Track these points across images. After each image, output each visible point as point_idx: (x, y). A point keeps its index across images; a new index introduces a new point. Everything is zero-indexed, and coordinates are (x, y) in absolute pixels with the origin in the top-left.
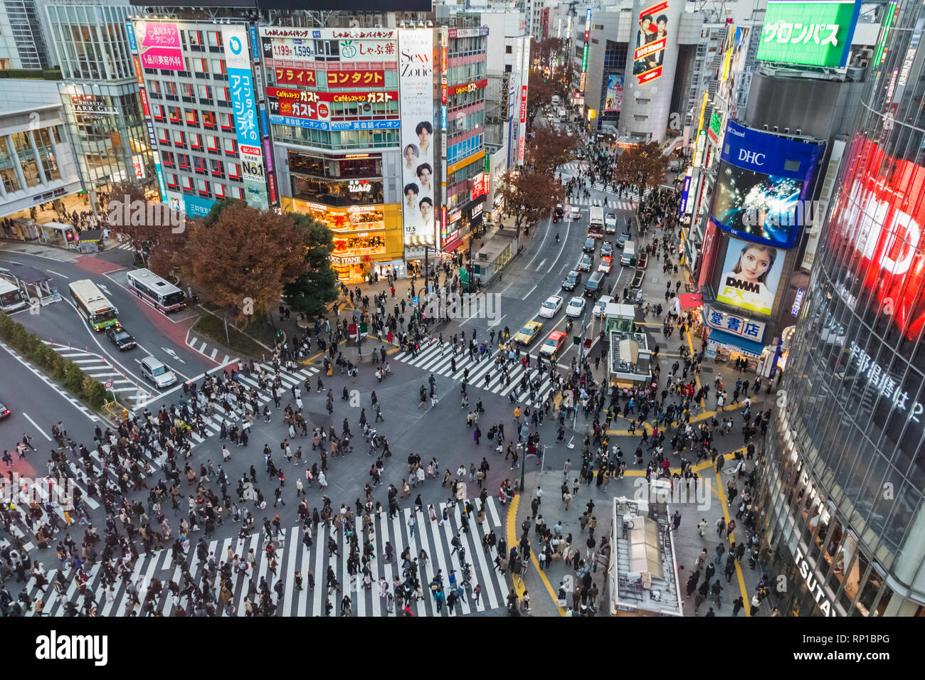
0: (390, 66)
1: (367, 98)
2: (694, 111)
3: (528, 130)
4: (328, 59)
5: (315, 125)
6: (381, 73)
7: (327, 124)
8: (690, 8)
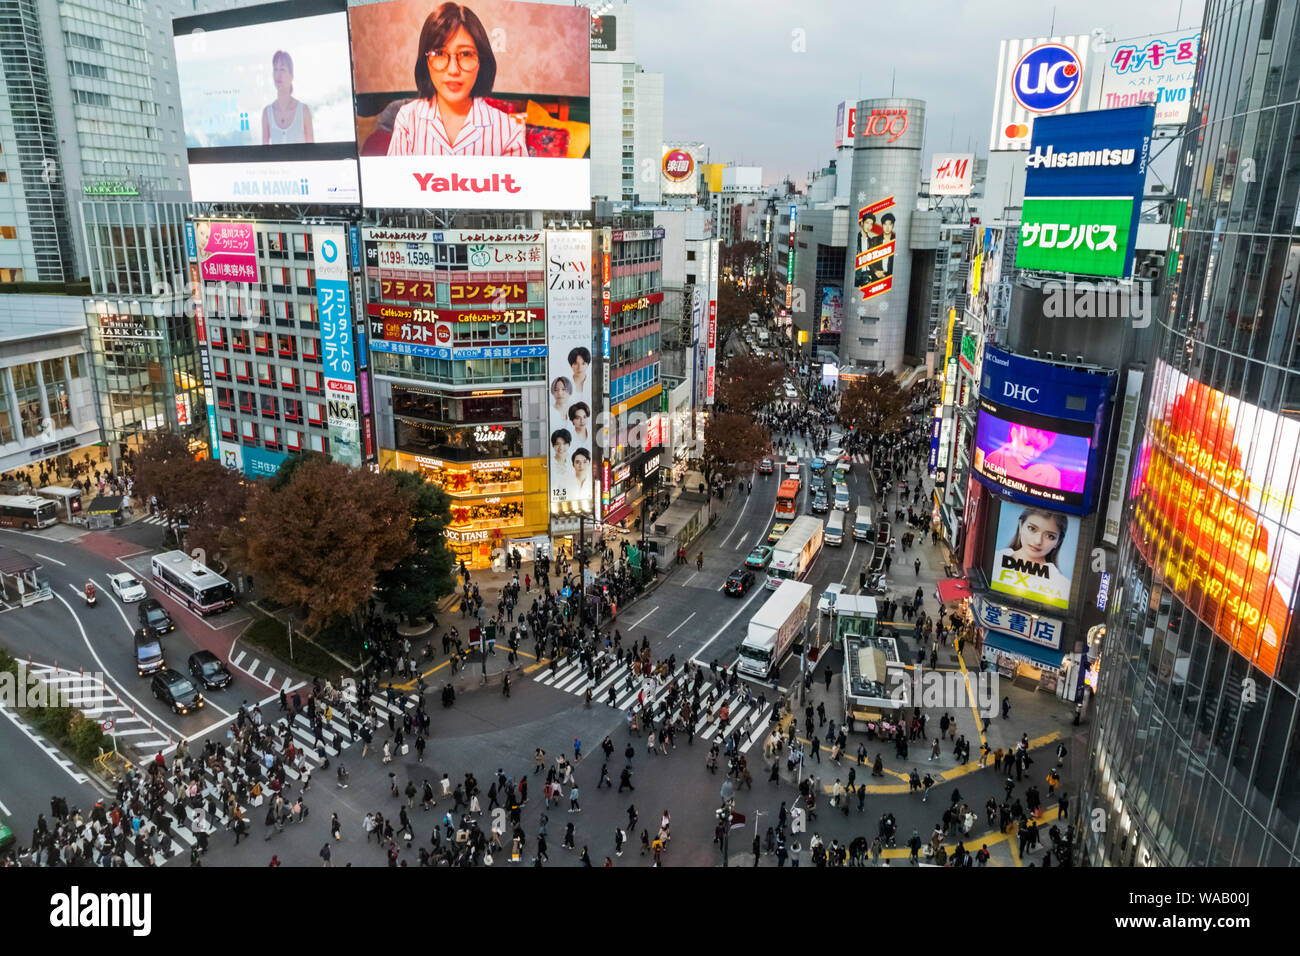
0: (534, 277)
1: (503, 317)
2: (939, 332)
3: (719, 358)
4: (453, 268)
5: (431, 352)
6: (523, 285)
7: (448, 351)
8: (923, 205)
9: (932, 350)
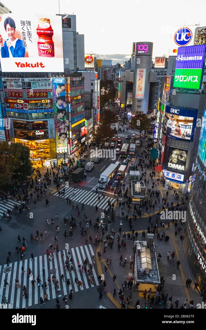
0: (50, 90)
1: (42, 102)
2: (157, 104)
3: (101, 111)
5: (23, 111)
6: (46, 93)
7: (27, 111)
8: (152, 71)
9: (155, 109)
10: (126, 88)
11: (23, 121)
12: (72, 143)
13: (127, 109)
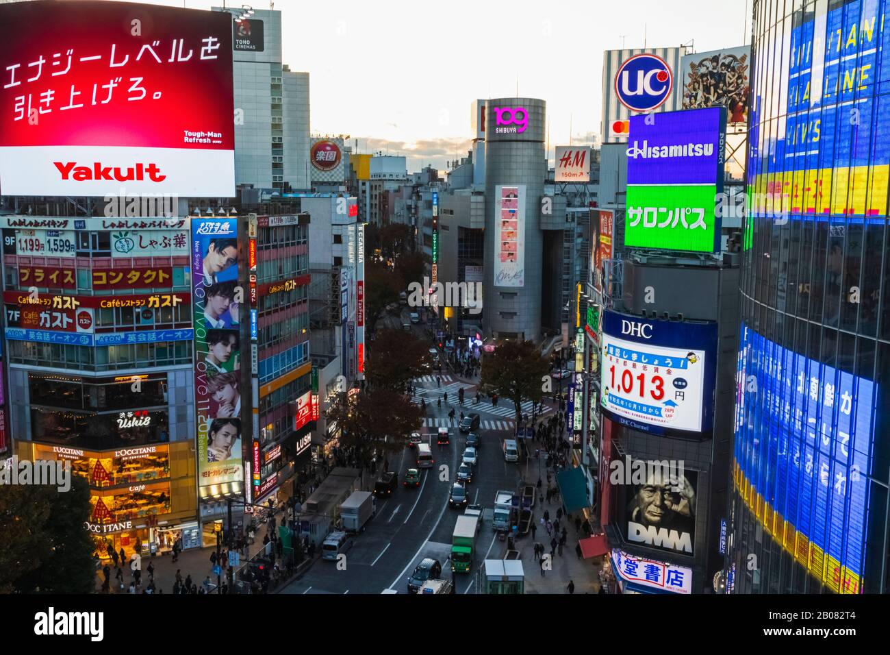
0: (180, 262)
1: (148, 302)
2: (570, 306)
4: (95, 255)
5: (71, 339)
6: (168, 270)
7: (90, 337)
8: (550, 191)
9: (566, 322)
10: (460, 252)
11: (71, 377)
12: (262, 456)
13: (465, 326)
